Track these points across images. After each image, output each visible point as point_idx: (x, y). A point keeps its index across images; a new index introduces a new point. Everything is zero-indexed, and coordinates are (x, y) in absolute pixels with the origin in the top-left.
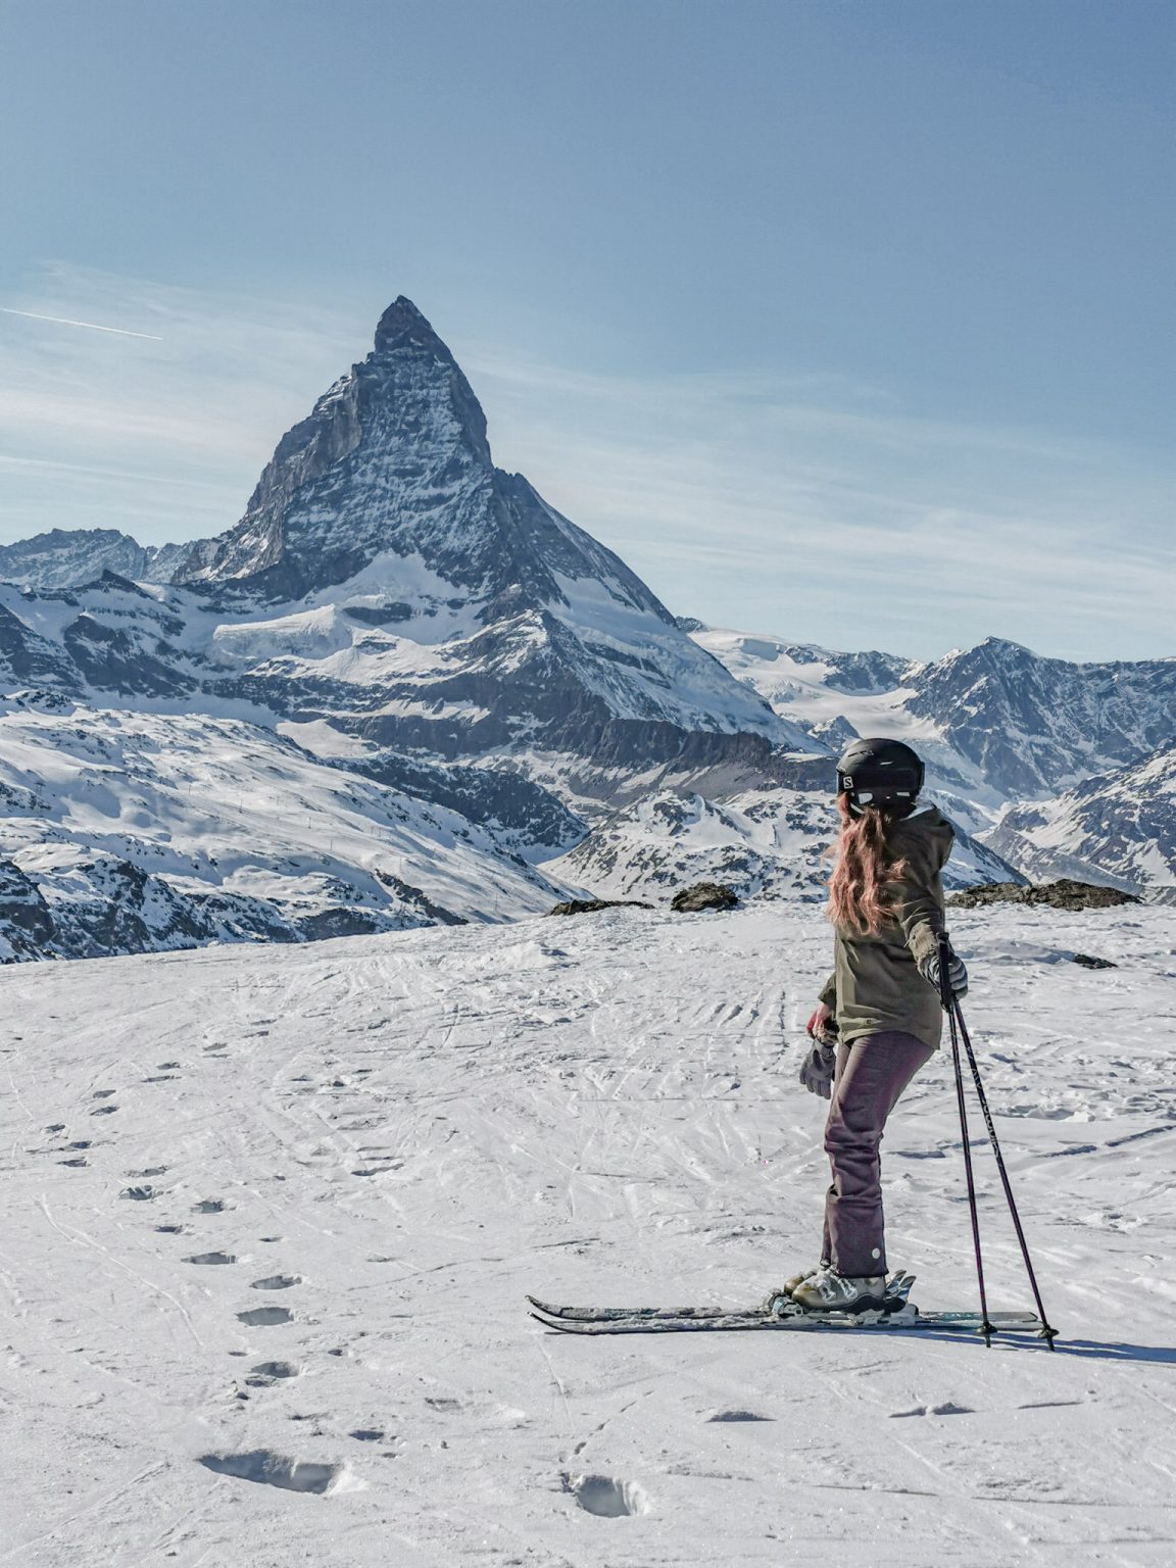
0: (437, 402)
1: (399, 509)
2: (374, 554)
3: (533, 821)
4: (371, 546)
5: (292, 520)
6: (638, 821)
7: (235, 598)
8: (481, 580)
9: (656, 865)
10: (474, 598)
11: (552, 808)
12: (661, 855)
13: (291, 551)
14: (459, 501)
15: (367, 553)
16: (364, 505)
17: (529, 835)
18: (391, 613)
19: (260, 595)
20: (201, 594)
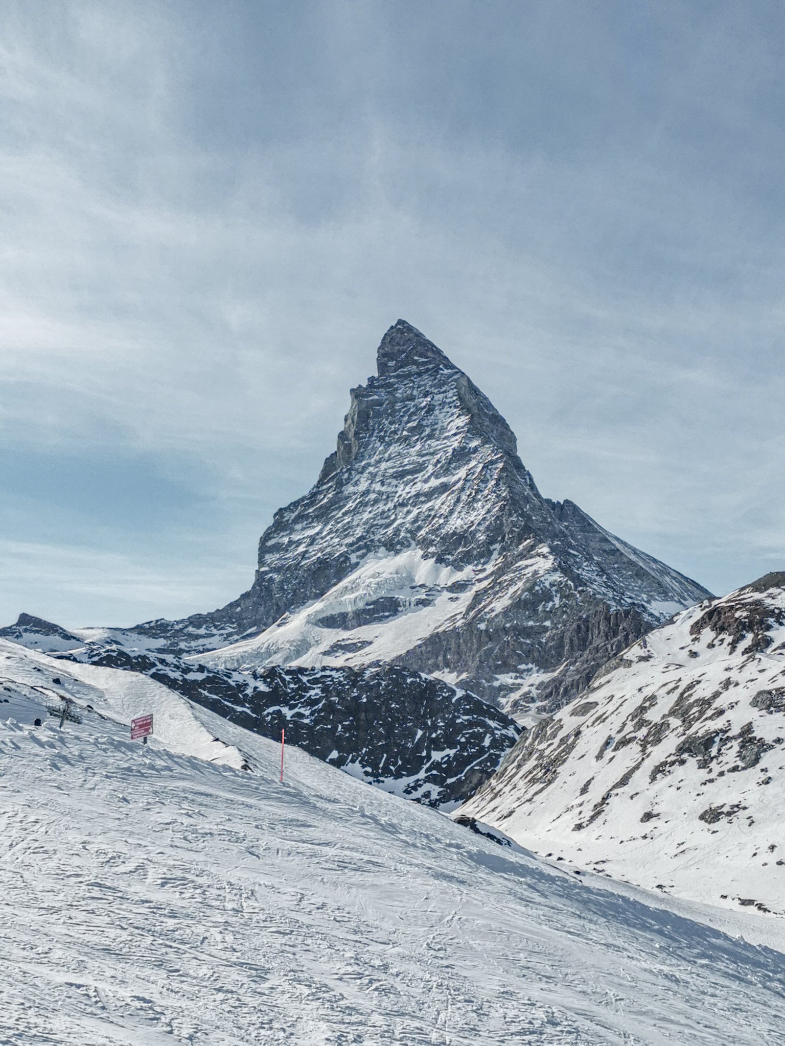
0: (443, 404)
1: (395, 507)
2: (362, 557)
3: (437, 756)
4: (359, 549)
5: (269, 543)
6: (646, 659)
7: (197, 637)
8: (490, 553)
9: (688, 722)
10: (481, 576)
11: (484, 725)
12: (702, 692)
13: (266, 573)
14: (464, 484)
15: (353, 558)
16: (355, 511)
17: (428, 787)
18: (375, 611)
19: (231, 630)
20: (155, 636)
